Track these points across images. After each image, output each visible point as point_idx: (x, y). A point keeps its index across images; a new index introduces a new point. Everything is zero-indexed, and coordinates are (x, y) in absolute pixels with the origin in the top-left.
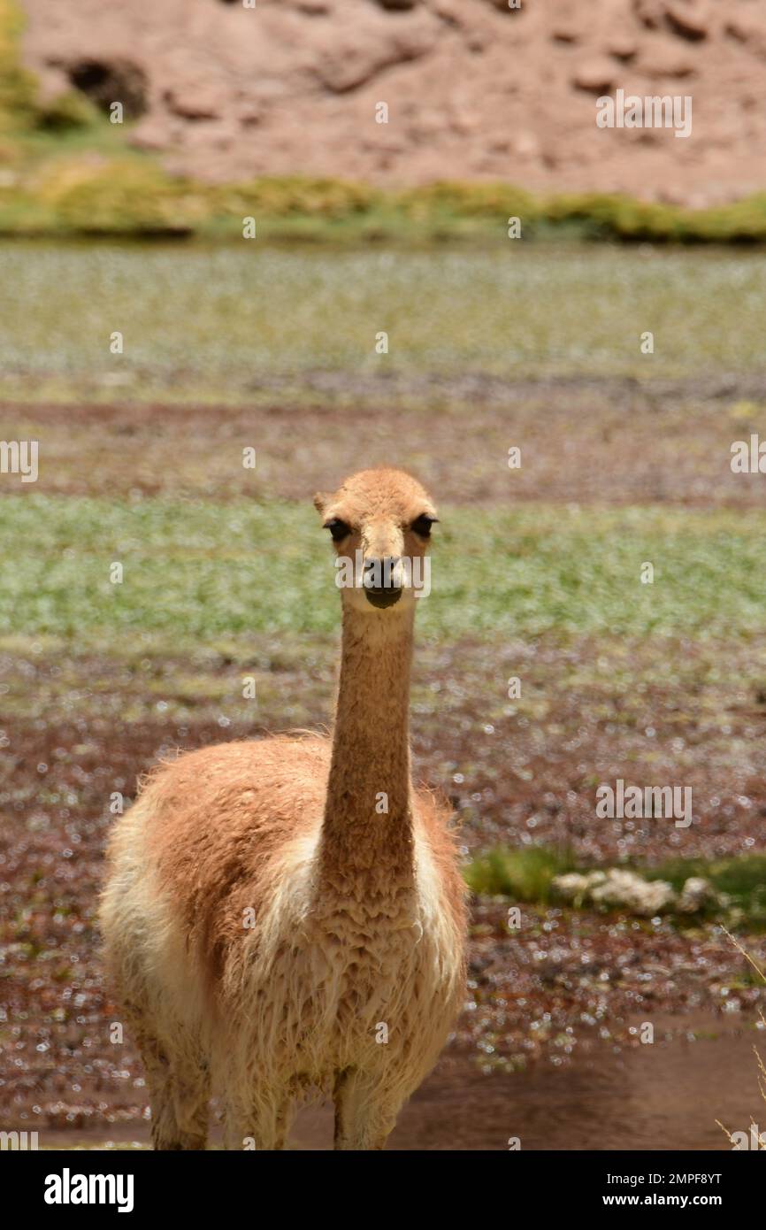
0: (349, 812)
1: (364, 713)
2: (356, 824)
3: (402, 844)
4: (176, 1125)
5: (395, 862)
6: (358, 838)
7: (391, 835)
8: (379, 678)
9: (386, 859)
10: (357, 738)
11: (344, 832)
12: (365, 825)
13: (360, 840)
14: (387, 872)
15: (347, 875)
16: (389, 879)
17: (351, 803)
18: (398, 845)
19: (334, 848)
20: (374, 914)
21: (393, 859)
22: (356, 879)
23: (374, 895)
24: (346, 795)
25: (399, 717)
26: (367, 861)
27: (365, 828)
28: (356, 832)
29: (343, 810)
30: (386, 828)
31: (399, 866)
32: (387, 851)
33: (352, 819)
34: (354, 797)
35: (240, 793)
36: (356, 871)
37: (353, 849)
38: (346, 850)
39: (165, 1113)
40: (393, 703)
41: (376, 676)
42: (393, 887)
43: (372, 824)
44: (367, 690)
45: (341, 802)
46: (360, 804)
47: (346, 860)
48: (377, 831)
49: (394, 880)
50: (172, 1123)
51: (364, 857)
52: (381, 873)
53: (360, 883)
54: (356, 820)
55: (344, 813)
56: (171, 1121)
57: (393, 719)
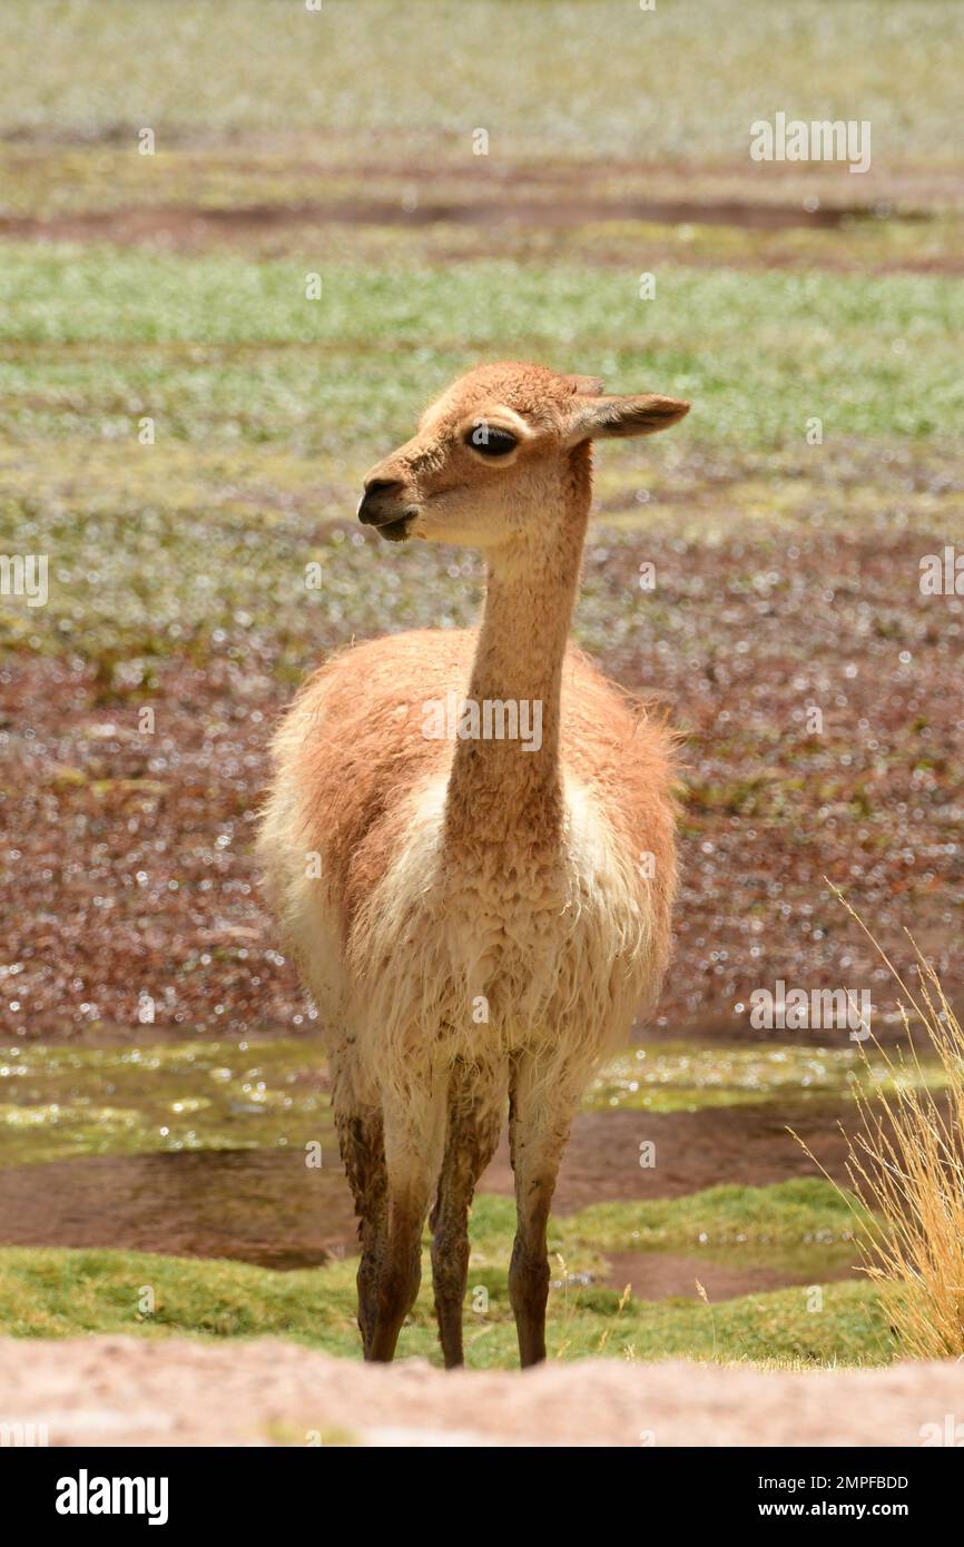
0: (475, 776)
1: (502, 662)
2: (483, 791)
3: (543, 817)
4: (353, 1095)
5: (533, 837)
6: (486, 807)
7: (527, 806)
8: (518, 624)
9: (519, 833)
10: (492, 691)
11: (470, 797)
12: (495, 793)
13: (490, 809)
14: (522, 849)
15: (474, 847)
16: (524, 857)
17: (479, 765)
18: (538, 817)
19: (459, 813)
20: (509, 895)
21: (530, 835)
22: (483, 854)
23: (506, 874)
24: (473, 754)
25: (546, 672)
26: (497, 835)
27: (495, 797)
28: (484, 800)
29: (469, 771)
30: (521, 798)
31: (540, 841)
32: (522, 825)
33: (479, 786)
34: (482, 759)
35: (395, 707)
36: (485, 845)
37: (480, 820)
38: (472, 818)
39: (342, 1077)
40: (538, 655)
41: (514, 621)
42: (531, 866)
43: (503, 793)
44: (505, 635)
45: (468, 761)
46: (489, 768)
47: (472, 831)
48: (508, 803)
49: (534, 857)
50: (349, 1094)
51: (494, 829)
52: (515, 850)
53: (489, 859)
54: (484, 786)
55: (470, 776)
56: (347, 1091)
57: (538, 674)
